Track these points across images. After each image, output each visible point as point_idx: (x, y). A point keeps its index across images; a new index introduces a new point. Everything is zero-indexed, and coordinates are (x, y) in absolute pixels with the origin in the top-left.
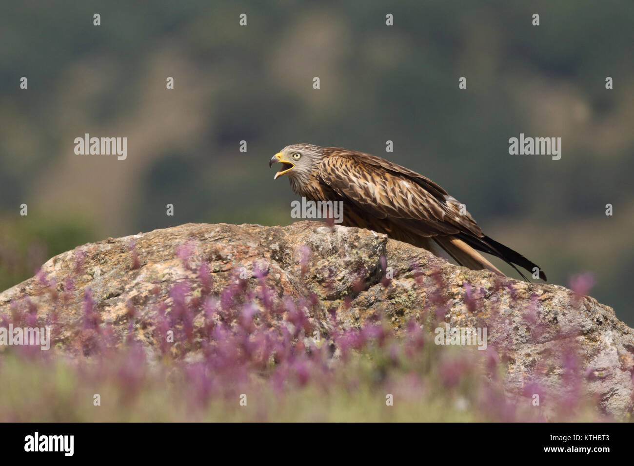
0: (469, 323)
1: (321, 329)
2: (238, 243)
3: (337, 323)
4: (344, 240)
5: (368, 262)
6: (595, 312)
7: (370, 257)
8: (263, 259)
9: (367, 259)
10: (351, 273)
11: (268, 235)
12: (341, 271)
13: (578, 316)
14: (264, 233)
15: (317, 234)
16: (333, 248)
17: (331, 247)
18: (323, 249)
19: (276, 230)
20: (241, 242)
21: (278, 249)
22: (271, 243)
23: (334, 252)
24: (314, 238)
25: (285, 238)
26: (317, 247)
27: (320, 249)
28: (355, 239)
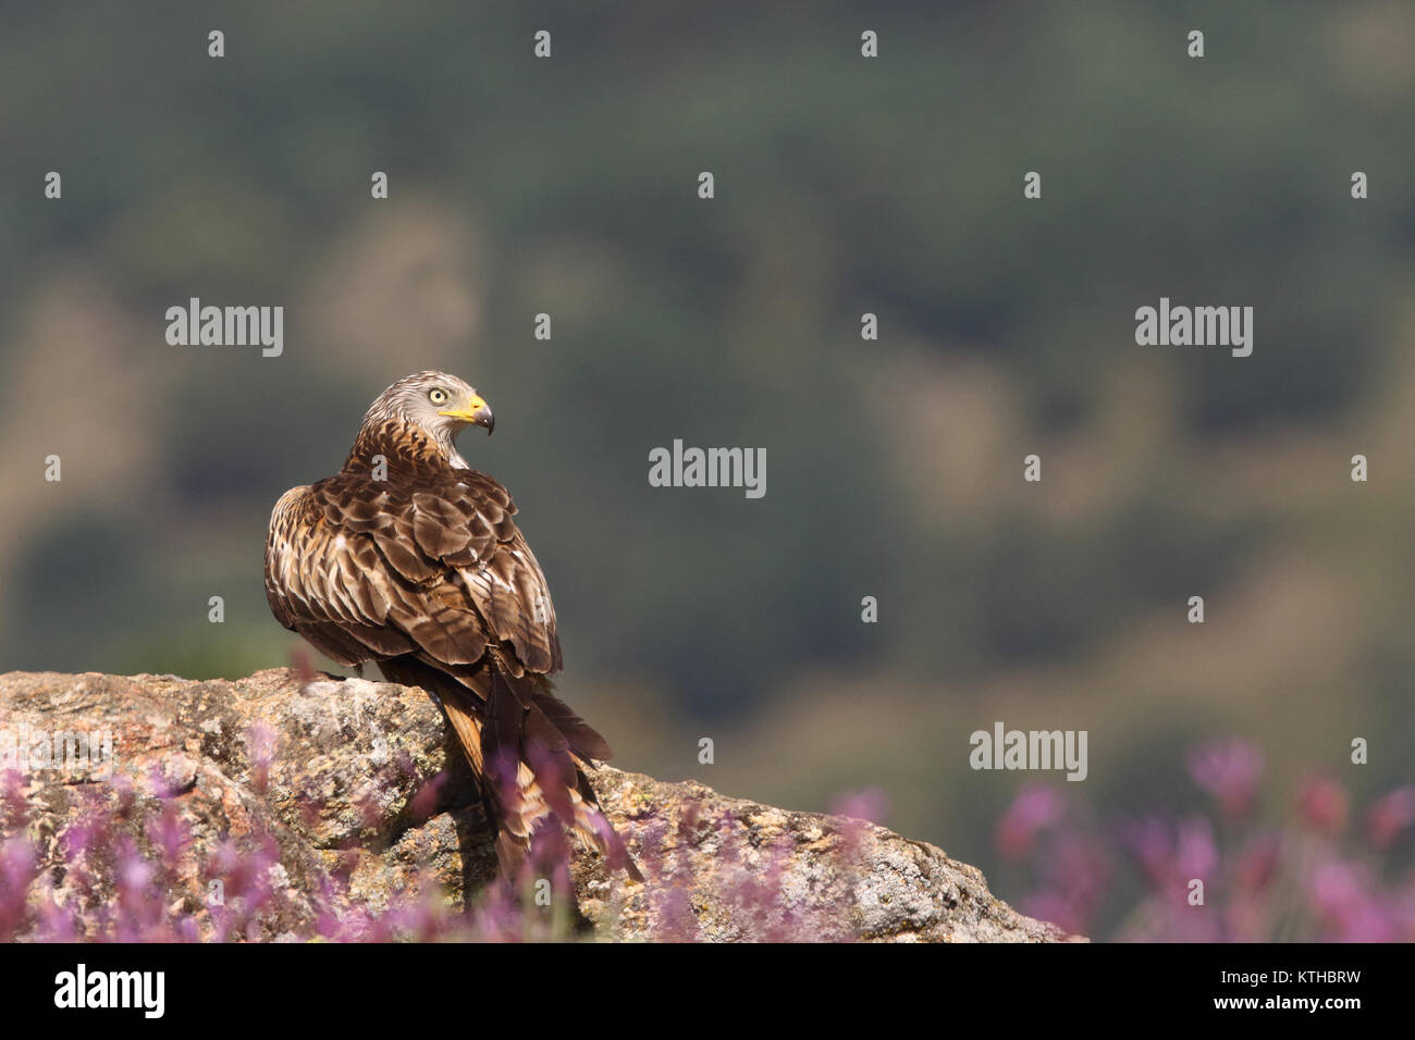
0: (652, 902)
1: (314, 915)
2: (125, 717)
3: (351, 902)
4: (367, 711)
5: (423, 762)
6: (939, 879)
7: (428, 751)
8: (183, 754)
9: (422, 756)
10: (384, 788)
11: (197, 699)
12: (363, 783)
13: (902, 889)
14: (187, 695)
15: (309, 697)
16: (344, 730)
17: (338, 728)
18: (321, 731)
19: (213, 690)
20: (132, 716)
21: (218, 731)
22: (203, 717)
23: (346, 738)
24: (301, 707)
25: (236, 706)
26: (308, 728)
27: (315, 732)
28: (394, 711)
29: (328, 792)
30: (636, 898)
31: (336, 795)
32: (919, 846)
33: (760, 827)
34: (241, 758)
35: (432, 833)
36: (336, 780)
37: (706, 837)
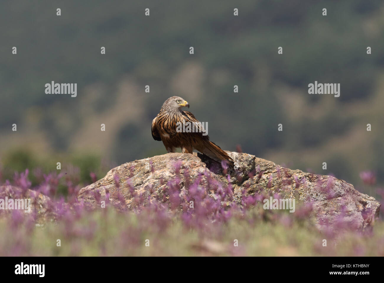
0: (291, 193)
1: (228, 197)
2: (191, 161)
3: (234, 195)
4: (236, 158)
5: (247, 167)
6: (345, 187)
7: (248, 165)
8: (203, 167)
9: (247, 166)
13: (338, 189)
28: (241, 158)
32: (341, 181)
37: (301, 180)
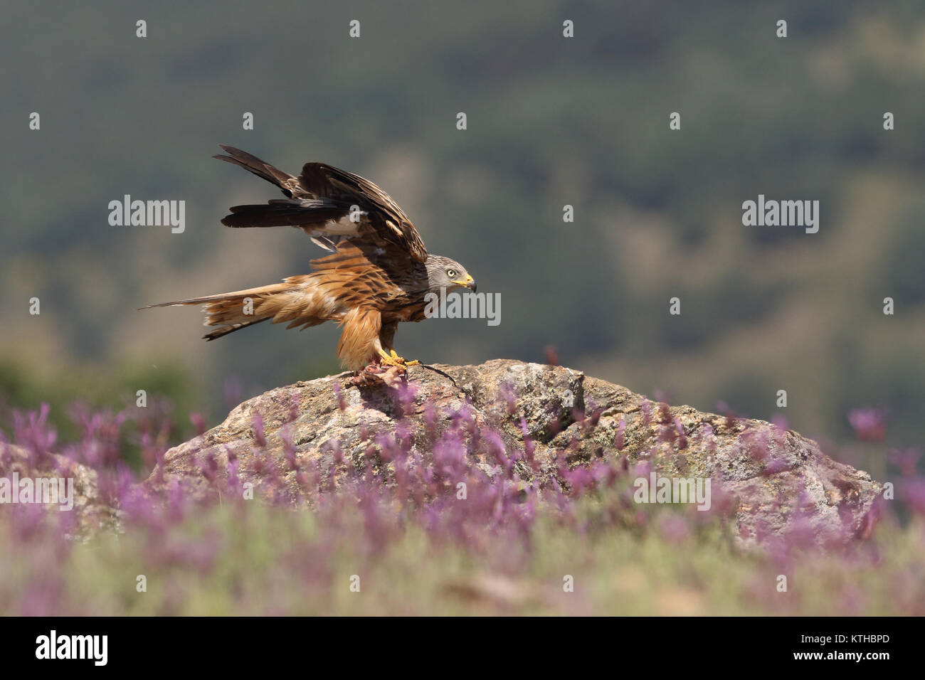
0: (670, 461)
1: (520, 471)
2: (431, 384)
3: (534, 464)
4: (538, 378)
8: (458, 399)
10: (547, 412)
11: (461, 374)
12: (537, 411)
13: (782, 452)
14: (457, 372)
15: (512, 372)
16: (528, 387)
17: (526, 386)
18: (518, 387)
19: (469, 370)
20: (434, 383)
21: (471, 388)
22: (464, 383)
23: (529, 390)
24: (508, 377)
25: (479, 377)
26: (512, 386)
27: (515, 388)
28: (550, 377)
29: (522, 415)
30: (662, 459)
31: (526, 416)
32: (789, 432)
33: (717, 425)
34: (482, 400)
35: (569, 432)
36: (525, 409)
37: (693, 430)
